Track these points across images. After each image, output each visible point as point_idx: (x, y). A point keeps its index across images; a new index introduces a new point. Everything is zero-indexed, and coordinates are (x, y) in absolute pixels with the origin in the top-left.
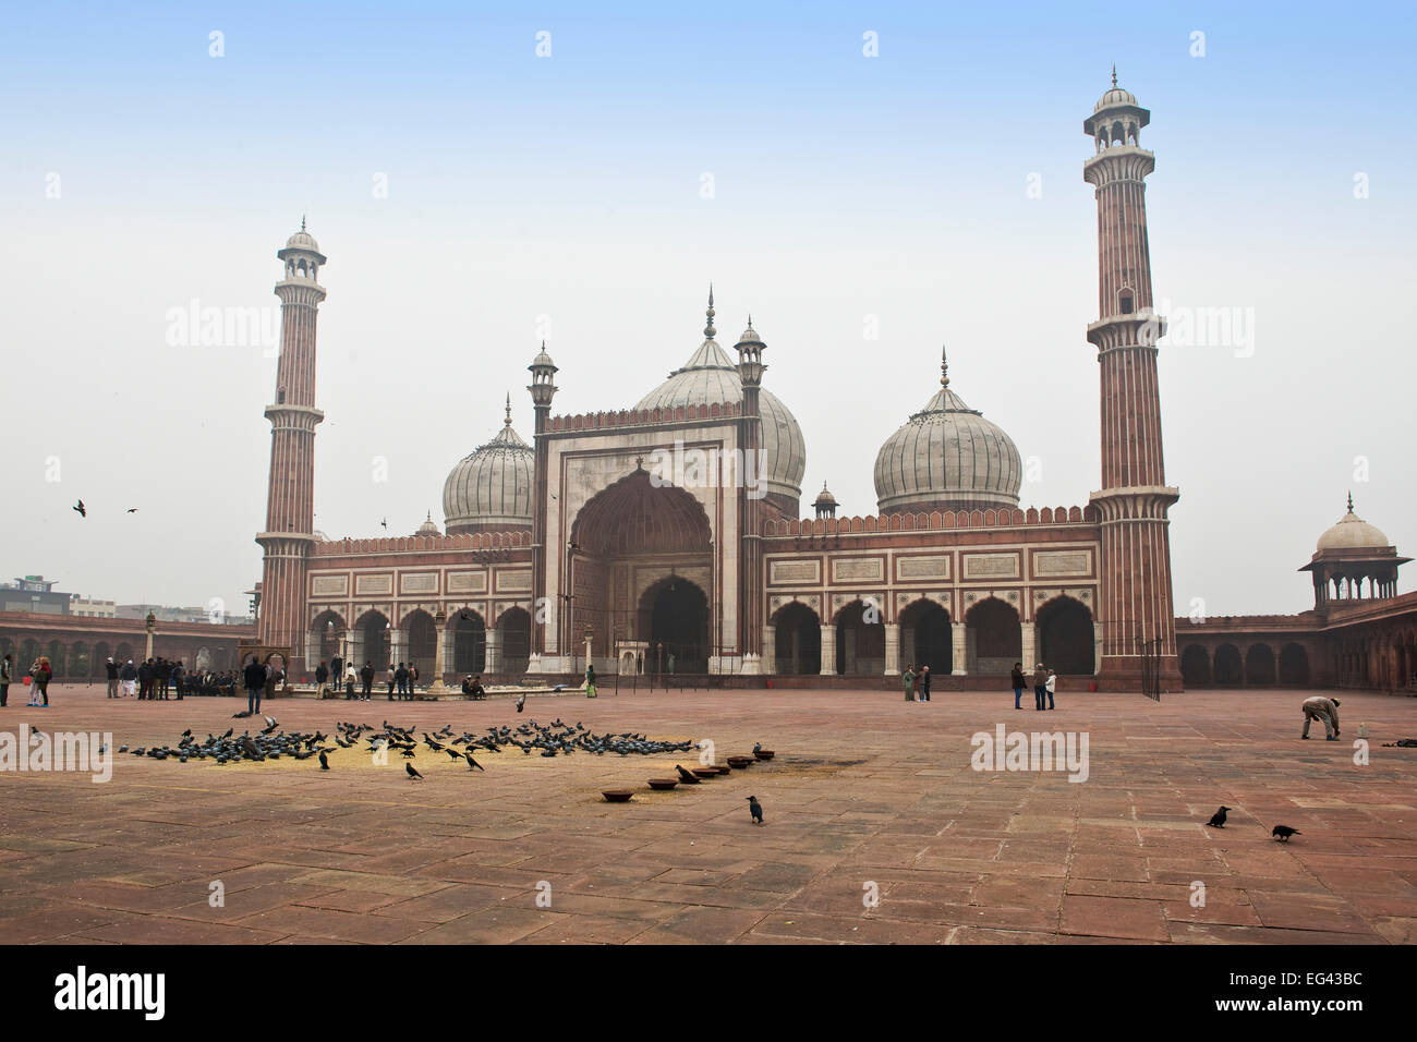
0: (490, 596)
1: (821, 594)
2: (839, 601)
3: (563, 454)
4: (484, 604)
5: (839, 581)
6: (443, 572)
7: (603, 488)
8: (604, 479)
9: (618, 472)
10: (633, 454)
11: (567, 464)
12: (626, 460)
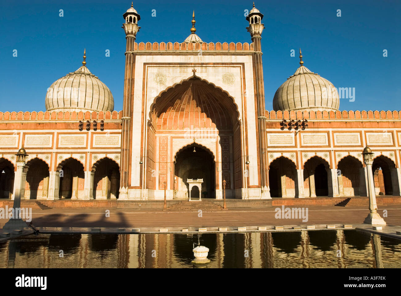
0: (89, 150)
1: (296, 152)
2: (306, 156)
3: (145, 64)
4: (84, 155)
5: (305, 145)
6: (56, 134)
7: (171, 85)
8: (172, 80)
9: (181, 77)
10: (190, 67)
11: (147, 70)
12: (185, 70)
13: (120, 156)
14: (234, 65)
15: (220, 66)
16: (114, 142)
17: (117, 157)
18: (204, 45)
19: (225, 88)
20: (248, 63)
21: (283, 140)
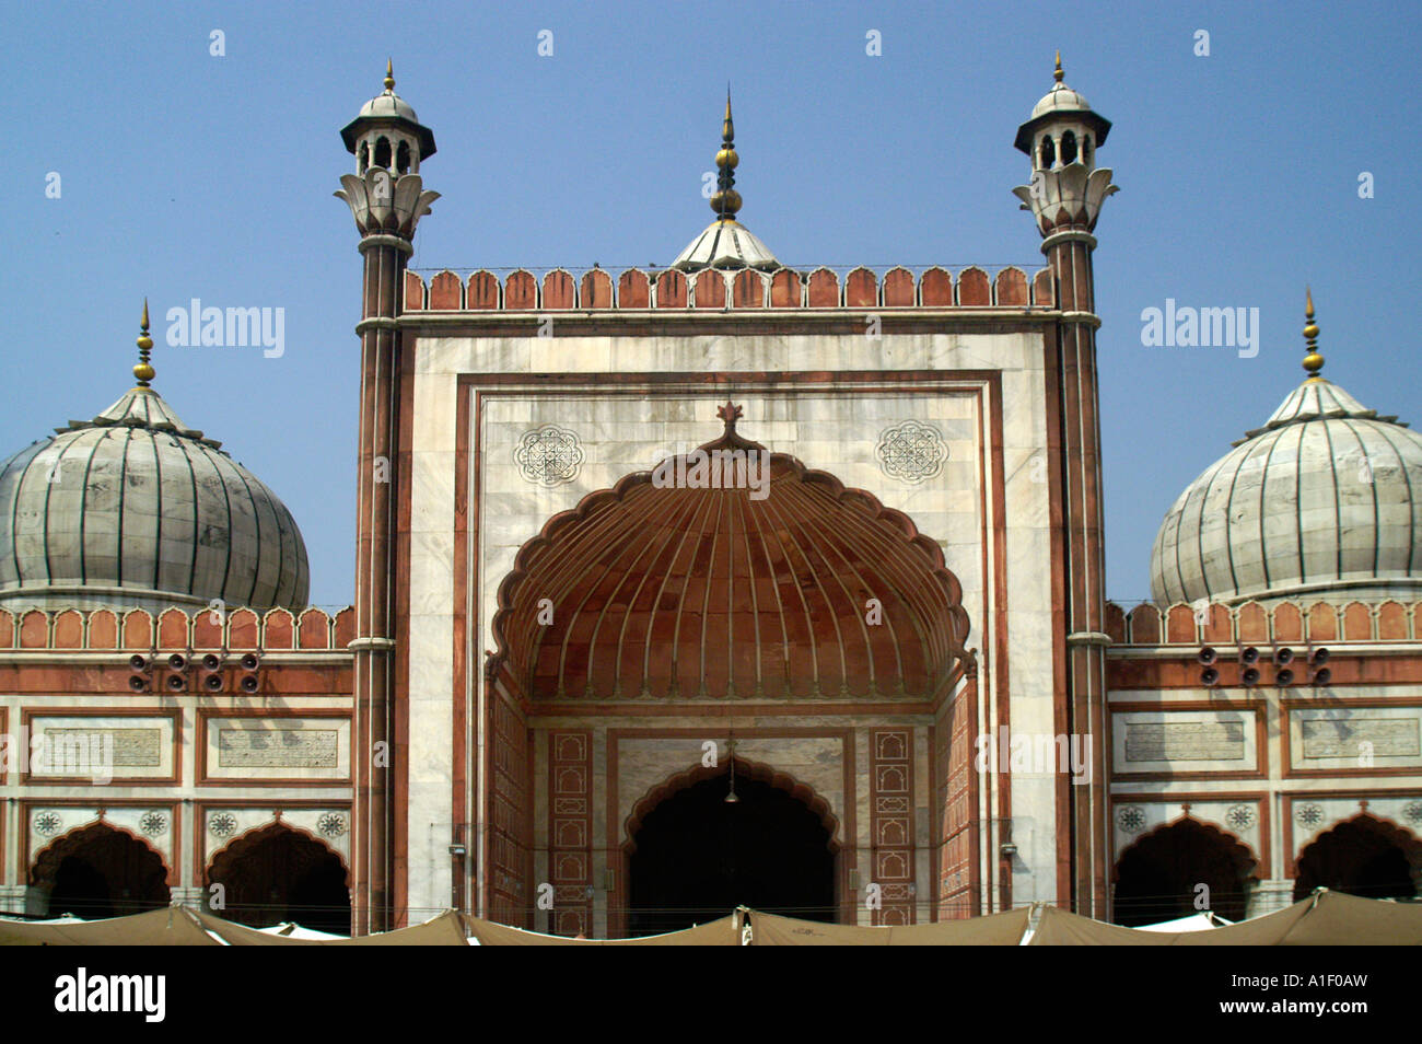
1: (1260, 798)
2: (1310, 817)
3: (466, 381)
5: (1311, 765)
7: (605, 482)
8: (610, 458)
9: (656, 442)
10: (707, 392)
11: (479, 409)
12: (682, 407)
13: (348, 820)
14: (945, 384)
15: (867, 386)
16: (317, 756)
17: (333, 826)
18: (785, 280)
19: (894, 494)
20: (1019, 370)
21: (1195, 745)
